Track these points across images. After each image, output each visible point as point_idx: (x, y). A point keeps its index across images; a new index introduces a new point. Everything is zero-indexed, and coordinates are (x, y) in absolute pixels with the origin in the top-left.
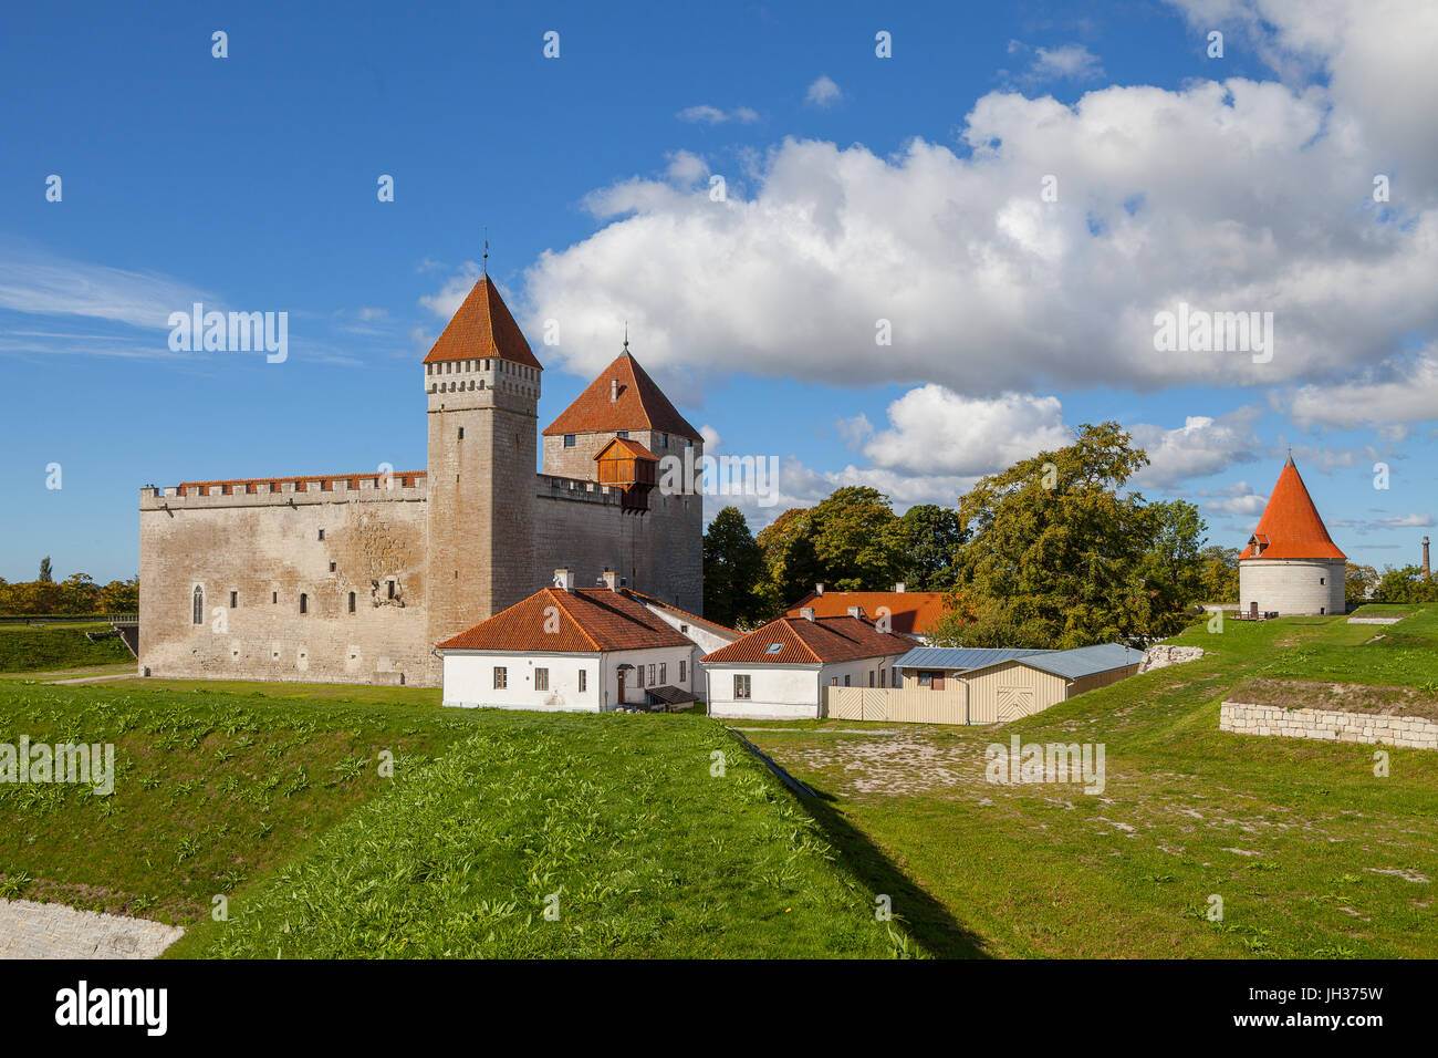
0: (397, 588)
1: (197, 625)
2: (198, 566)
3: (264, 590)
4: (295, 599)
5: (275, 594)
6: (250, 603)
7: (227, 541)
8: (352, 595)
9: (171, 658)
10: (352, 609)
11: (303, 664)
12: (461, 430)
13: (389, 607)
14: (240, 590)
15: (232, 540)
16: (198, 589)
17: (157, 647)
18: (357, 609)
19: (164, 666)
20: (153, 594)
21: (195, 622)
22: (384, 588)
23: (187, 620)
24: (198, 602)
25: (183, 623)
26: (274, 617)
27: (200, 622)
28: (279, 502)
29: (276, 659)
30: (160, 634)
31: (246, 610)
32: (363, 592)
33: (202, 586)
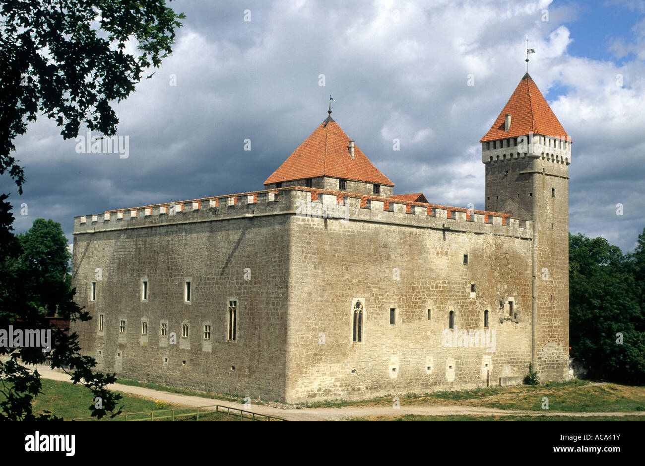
0: (515, 307)
1: (357, 343)
2: (359, 281)
3: (420, 307)
4: (446, 316)
5: (429, 310)
6: (408, 319)
7: (388, 258)
8: (486, 312)
9: (328, 382)
10: (486, 324)
11: (450, 376)
12: (553, 190)
13: (510, 322)
14: (400, 307)
15: (393, 257)
16: (358, 305)
17: (312, 370)
18: (489, 325)
19: (320, 390)
20: (308, 310)
21: (354, 340)
22: (507, 306)
23: (346, 337)
24: (358, 319)
25: (341, 341)
26: (428, 333)
27: (360, 340)
28: (433, 225)
29: (429, 372)
30: (316, 355)
31: (404, 326)
32: (494, 310)
33: (362, 301)
